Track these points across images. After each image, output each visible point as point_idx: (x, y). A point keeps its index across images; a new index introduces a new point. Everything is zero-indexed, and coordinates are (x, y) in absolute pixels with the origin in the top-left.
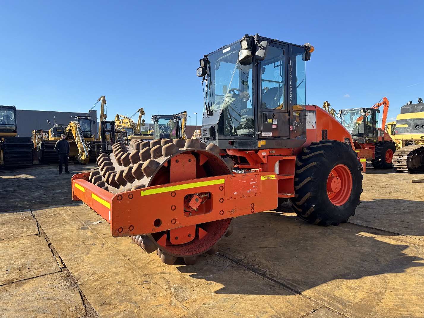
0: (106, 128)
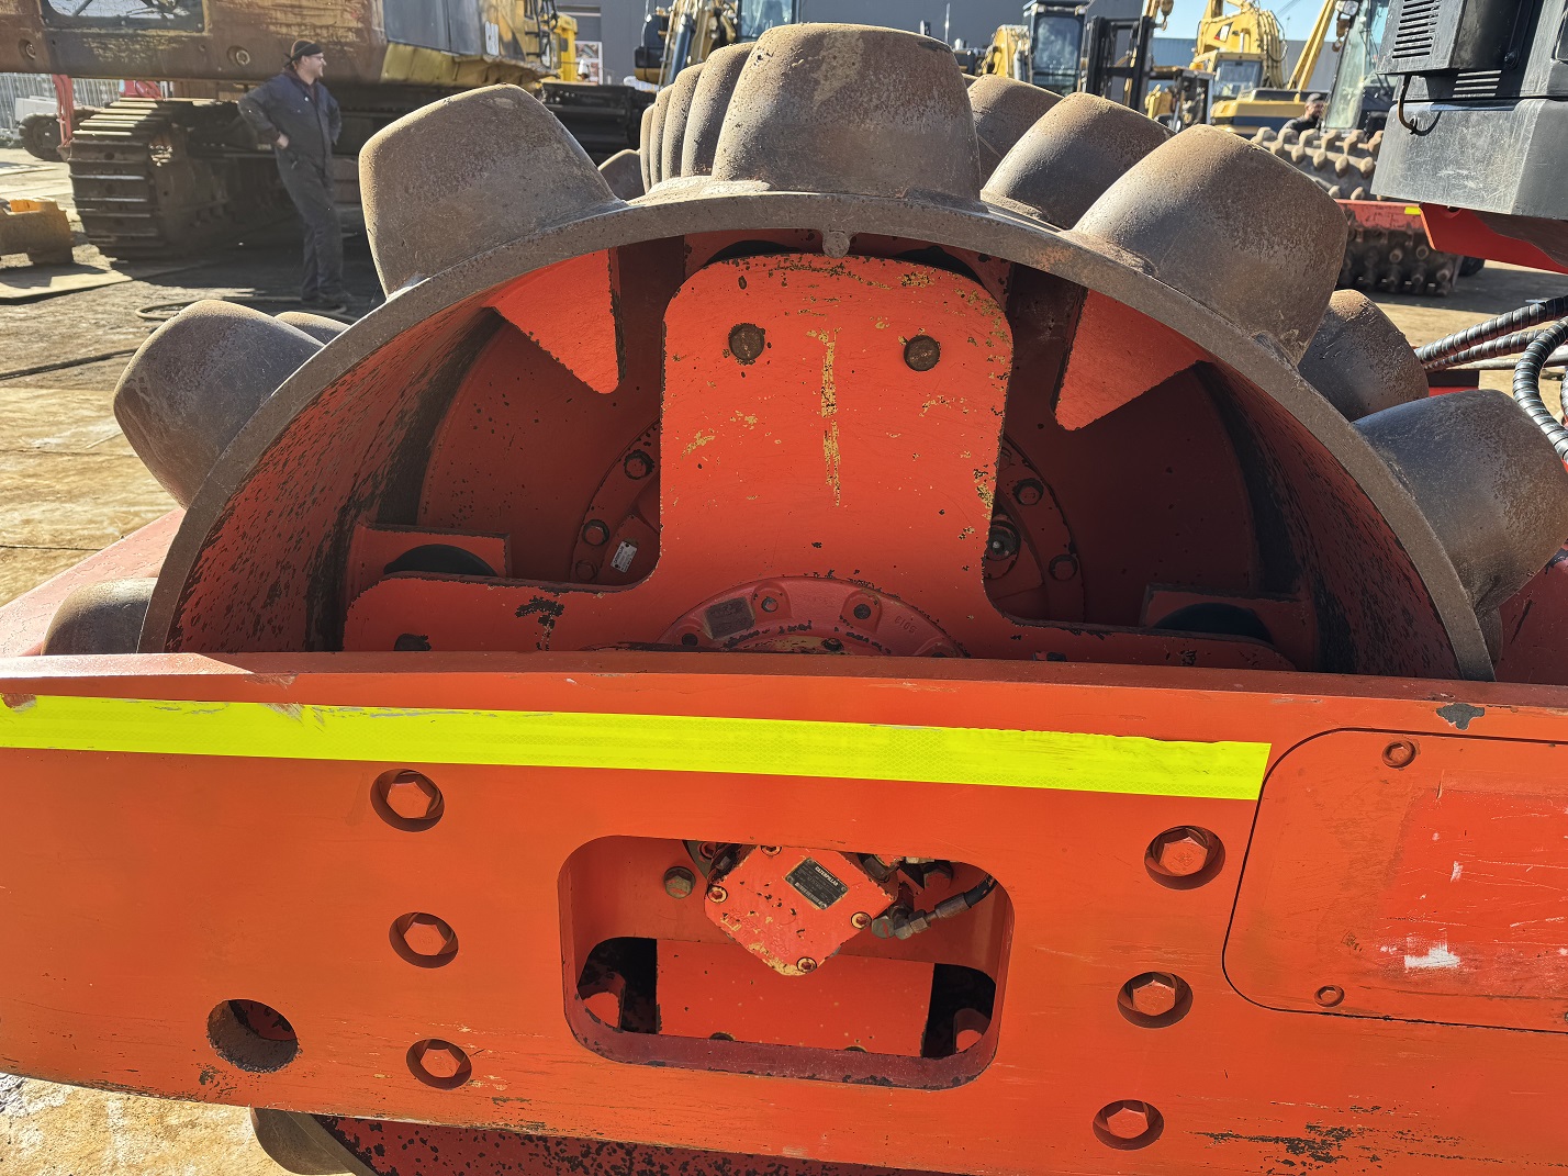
0: (1111, 56)
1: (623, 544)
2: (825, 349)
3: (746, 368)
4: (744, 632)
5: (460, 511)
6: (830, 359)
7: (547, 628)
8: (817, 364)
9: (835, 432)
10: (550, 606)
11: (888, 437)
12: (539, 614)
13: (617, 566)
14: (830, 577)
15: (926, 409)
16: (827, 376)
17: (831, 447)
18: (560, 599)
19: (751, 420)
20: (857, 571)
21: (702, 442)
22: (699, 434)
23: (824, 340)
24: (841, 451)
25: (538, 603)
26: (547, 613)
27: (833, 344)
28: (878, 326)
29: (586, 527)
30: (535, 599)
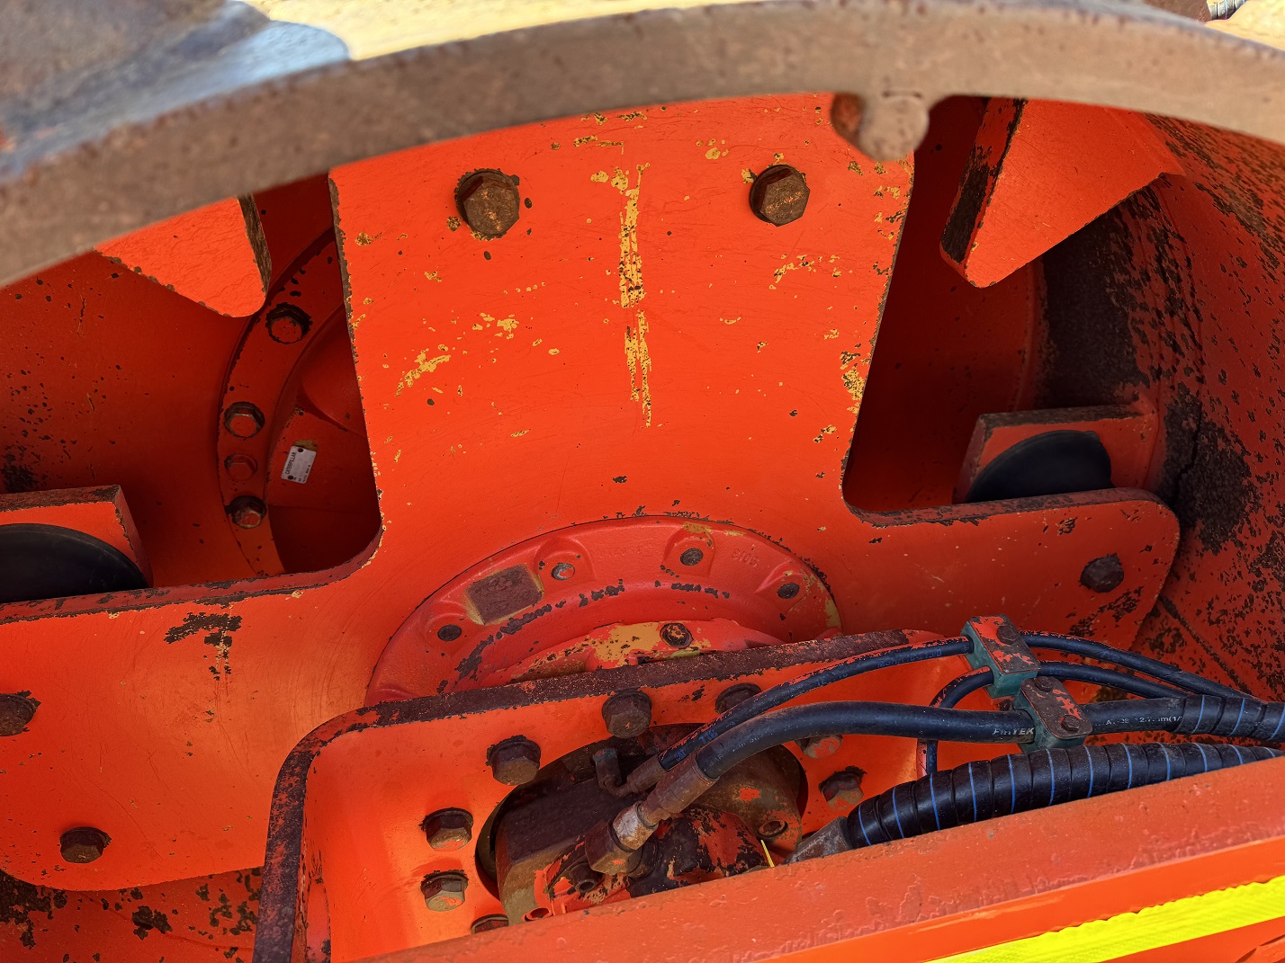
1: (294, 449)
2: (623, 200)
3: (491, 244)
4: (529, 609)
5: (31, 412)
6: (632, 214)
7: (222, 647)
8: (609, 227)
9: (643, 326)
10: (219, 621)
11: (723, 324)
12: (204, 633)
13: (291, 477)
14: (640, 518)
15: (779, 278)
16: (628, 244)
17: (636, 350)
18: (232, 610)
19: (508, 324)
20: (676, 502)
21: (430, 367)
22: (422, 356)
23: (621, 187)
24: (652, 353)
25: (196, 622)
26: (216, 630)
27: (636, 191)
28: (709, 155)
29: (228, 417)
30: (192, 617)
